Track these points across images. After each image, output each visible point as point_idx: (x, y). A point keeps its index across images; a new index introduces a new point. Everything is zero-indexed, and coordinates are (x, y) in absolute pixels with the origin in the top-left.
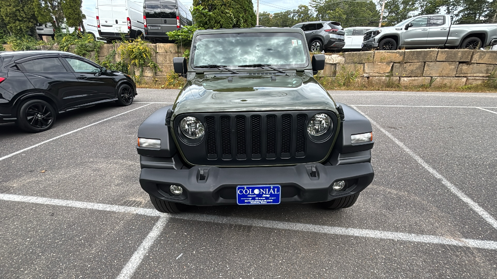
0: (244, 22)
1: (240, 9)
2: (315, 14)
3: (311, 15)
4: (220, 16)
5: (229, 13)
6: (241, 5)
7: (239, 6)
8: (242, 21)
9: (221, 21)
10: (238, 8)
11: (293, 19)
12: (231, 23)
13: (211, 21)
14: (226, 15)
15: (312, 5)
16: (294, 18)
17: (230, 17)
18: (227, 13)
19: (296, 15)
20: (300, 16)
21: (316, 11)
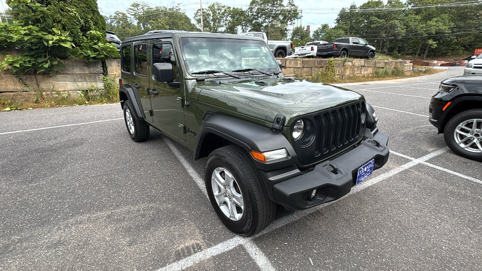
0: (94, 24)
1: (86, 8)
2: (135, 23)
3: (131, 23)
4: (59, 14)
5: (72, 12)
6: (87, 4)
7: (85, 6)
8: (92, 24)
9: (61, 20)
10: (84, 8)
11: (111, 25)
12: (77, 25)
13: (46, 19)
14: (68, 13)
15: (130, 13)
16: (113, 24)
17: (75, 17)
18: (69, 11)
19: (114, 21)
20: (119, 22)
21: (136, 19)
